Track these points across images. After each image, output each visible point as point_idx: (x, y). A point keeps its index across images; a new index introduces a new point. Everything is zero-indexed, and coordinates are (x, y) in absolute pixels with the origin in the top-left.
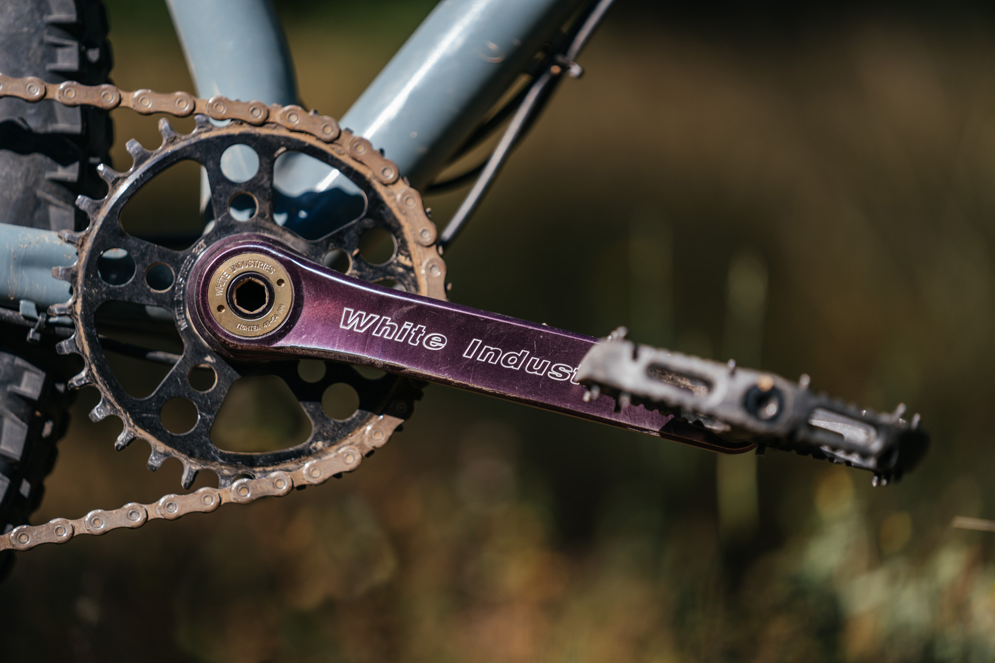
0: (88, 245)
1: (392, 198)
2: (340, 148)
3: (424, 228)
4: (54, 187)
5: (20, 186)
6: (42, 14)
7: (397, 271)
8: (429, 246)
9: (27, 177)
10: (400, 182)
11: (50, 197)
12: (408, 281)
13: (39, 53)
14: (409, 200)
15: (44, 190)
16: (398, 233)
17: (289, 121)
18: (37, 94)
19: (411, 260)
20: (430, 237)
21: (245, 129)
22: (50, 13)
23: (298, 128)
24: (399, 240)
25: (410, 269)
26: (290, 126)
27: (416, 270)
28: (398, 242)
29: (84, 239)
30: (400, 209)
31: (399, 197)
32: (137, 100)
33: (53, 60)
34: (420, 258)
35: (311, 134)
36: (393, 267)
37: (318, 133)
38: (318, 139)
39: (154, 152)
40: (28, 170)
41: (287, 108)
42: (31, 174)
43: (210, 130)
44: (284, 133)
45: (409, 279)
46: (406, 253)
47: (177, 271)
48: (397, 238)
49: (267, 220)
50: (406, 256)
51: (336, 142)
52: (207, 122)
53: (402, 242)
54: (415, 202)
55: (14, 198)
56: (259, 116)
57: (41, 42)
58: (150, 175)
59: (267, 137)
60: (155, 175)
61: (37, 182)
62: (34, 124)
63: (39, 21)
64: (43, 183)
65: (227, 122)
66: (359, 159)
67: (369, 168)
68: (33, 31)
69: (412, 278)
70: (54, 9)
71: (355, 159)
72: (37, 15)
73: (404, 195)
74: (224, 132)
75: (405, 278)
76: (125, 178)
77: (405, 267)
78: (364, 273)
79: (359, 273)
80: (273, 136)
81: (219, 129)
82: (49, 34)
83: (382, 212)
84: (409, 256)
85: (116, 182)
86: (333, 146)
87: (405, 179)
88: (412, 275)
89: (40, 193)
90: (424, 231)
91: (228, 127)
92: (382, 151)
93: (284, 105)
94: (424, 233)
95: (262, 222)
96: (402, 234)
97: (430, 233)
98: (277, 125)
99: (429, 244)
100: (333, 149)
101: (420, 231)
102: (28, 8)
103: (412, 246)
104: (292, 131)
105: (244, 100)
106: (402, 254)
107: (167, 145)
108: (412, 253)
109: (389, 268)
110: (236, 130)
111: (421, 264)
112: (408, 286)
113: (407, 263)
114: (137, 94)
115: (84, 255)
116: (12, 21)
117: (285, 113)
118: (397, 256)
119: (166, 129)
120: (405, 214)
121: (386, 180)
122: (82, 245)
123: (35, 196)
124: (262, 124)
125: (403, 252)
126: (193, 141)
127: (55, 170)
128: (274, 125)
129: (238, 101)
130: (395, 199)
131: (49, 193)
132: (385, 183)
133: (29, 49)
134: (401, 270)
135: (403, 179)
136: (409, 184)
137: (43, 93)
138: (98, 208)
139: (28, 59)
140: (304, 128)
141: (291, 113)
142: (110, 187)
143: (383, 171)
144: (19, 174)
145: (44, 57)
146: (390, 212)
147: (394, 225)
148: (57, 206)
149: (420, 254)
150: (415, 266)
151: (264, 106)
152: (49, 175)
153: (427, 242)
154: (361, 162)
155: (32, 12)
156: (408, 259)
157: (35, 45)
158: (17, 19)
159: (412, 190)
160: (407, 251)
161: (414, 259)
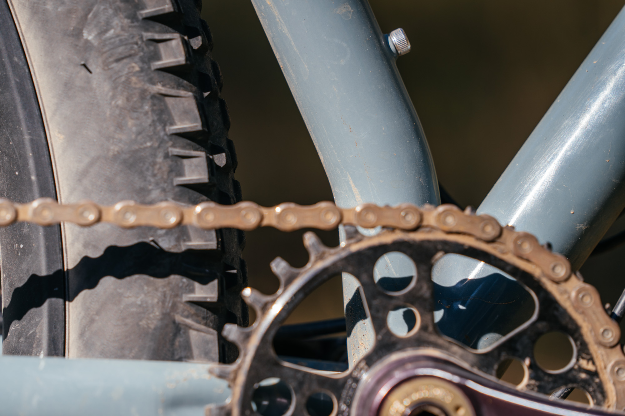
0: (241, 379)
1: (566, 296)
2: (502, 247)
3: (606, 327)
4: (193, 310)
5: (157, 313)
6: (165, 124)
7: (579, 377)
8: (613, 347)
9: (163, 302)
10: (573, 278)
11: (189, 321)
12: (593, 387)
13: (165, 168)
14: (585, 298)
15: (182, 316)
16: (576, 335)
17: (445, 223)
18: (173, 220)
19: (594, 363)
20: (612, 336)
21: (398, 236)
22: (172, 124)
23: (455, 229)
24: (579, 343)
25: (594, 374)
26: (447, 228)
27: (601, 375)
28: (577, 346)
29: (236, 372)
30: (576, 309)
31: (573, 294)
32: (280, 216)
33: (181, 174)
34: (603, 360)
35: (470, 235)
36: (574, 373)
37: (478, 233)
38: (479, 239)
39: (302, 270)
40: (165, 295)
41: (441, 208)
42: (168, 299)
43: (360, 241)
44: (440, 236)
45: (594, 385)
46: (588, 357)
47: (339, 399)
48: (576, 340)
49: (431, 333)
50: (588, 360)
51: (499, 240)
52: (357, 232)
53: (581, 344)
54: (591, 299)
55: (152, 326)
56: (411, 221)
57: (166, 156)
58: (301, 296)
59: (423, 242)
60: (306, 295)
61: (174, 307)
62: (166, 244)
63: (162, 134)
64: (181, 306)
65: (378, 230)
66: (525, 257)
67: (537, 266)
68: (156, 145)
69: (596, 383)
70: (176, 119)
71: (521, 257)
72: (159, 128)
73: (579, 292)
74: (375, 242)
75: (589, 385)
76: (273, 302)
77: (587, 372)
78: (543, 383)
79: (537, 383)
80: (429, 241)
81: (370, 238)
82: (173, 146)
83: (556, 313)
84: (591, 359)
85: (265, 307)
86: (495, 245)
87: (578, 274)
88: (597, 380)
89: (179, 318)
90: (605, 330)
91: (378, 235)
92: (549, 246)
93: (437, 205)
94: (606, 333)
95: (425, 336)
96: (581, 335)
97: (612, 332)
98: (432, 229)
99: (612, 344)
100: (495, 248)
101: (602, 330)
102: (149, 121)
103: (594, 348)
104: (450, 233)
105: (395, 205)
106: (583, 358)
107: (316, 261)
108: (595, 356)
109: (570, 376)
110: (389, 238)
111: (605, 368)
112: (593, 394)
113: (590, 367)
114: (278, 209)
115: (238, 390)
116: (133, 137)
117: (440, 214)
118: (578, 360)
119: (313, 245)
120: (583, 313)
121: (556, 278)
122: (234, 379)
123: (174, 322)
124: (416, 229)
125: (584, 355)
126: (344, 254)
127: (192, 291)
128: (427, 229)
129: (387, 207)
130: (569, 298)
131: (187, 317)
132: (557, 280)
133: (154, 164)
134: (583, 376)
135: (575, 274)
136: (582, 279)
137: (179, 219)
138: (248, 336)
139: (154, 175)
140: (462, 229)
141: (445, 213)
142: (259, 313)
143: (553, 269)
144: (156, 300)
145: (171, 171)
146: (565, 312)
147: (570, 326)
148: (198, 330)
149: (602, 356)
150: (599, 370)
151: (416, 210)
152: (187, 297)
153: (610, 343)
154: (528, 260)
155: (153, 124)
156: (590, 363)
157: (160, 160)
158: (139, 133)
159: (588, 286)
160: (588, 353)
161: (598, 363)
